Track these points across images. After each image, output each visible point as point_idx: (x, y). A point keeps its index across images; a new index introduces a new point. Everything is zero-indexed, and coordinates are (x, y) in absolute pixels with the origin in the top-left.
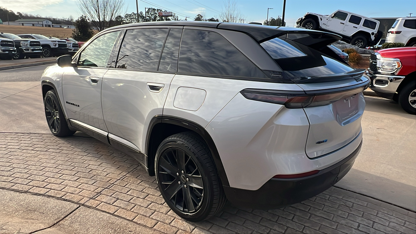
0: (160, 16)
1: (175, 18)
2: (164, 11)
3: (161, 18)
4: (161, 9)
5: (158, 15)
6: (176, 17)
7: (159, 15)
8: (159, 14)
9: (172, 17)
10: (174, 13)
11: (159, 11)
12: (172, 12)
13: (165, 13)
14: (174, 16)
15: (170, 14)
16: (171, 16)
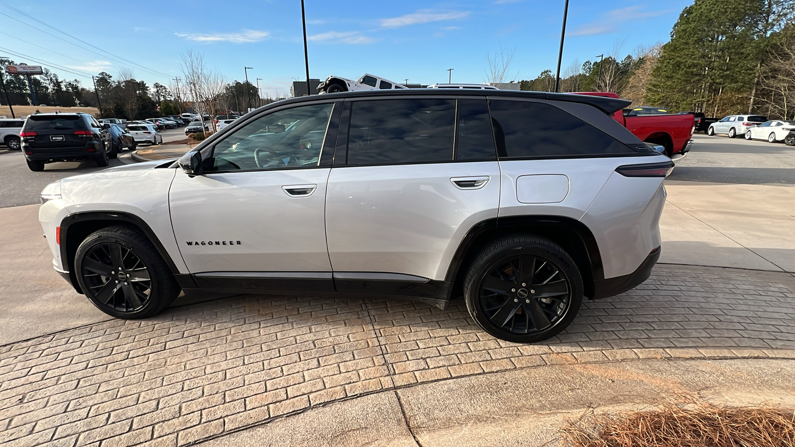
0: (13, 73)
1: (49, 78)
2: (18, 64)
3: (15, 77)
4: (10, 60)
5: (6, 72)
6: (52, 76)
7: (7, 70)
8: (9, 70)
9: (41, 76)
10: (45, 69)
11: (7, 63)
12: (41, 67)
13: (24, 68)
14: (47, 73)
15: (38, 70)
16: (41, 73)
